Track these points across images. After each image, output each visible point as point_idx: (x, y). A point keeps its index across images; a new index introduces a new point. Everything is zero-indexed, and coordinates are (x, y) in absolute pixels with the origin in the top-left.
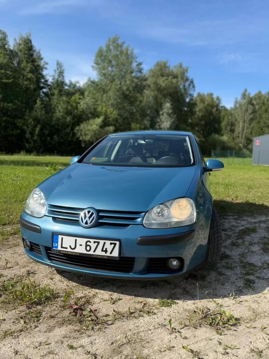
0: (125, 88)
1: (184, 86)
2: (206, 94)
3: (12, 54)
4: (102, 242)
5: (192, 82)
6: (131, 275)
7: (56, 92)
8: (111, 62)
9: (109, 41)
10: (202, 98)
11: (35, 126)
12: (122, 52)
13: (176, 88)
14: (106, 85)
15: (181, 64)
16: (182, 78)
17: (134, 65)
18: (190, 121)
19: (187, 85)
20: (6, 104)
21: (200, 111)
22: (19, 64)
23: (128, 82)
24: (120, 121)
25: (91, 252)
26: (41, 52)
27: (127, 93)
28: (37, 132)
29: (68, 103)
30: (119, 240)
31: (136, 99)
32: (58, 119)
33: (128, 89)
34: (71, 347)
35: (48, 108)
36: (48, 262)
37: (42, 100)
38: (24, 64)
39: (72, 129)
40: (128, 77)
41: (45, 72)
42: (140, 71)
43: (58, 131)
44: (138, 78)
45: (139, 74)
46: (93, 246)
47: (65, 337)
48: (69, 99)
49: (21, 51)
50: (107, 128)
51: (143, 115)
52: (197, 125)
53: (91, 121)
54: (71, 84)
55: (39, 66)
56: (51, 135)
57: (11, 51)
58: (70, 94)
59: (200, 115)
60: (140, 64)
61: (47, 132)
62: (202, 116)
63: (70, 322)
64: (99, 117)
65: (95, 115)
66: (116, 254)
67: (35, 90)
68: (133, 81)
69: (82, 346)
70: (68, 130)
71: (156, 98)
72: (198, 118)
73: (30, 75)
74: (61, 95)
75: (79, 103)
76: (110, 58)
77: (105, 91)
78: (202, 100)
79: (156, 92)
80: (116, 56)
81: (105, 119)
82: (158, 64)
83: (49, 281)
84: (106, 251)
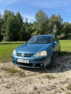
0: (43, 23)
1: (60, 20)
2: (66, 22)
3: (15, 17)
4: (26, 60)
5: (62, 19)
6: (32, 67)
7: (26, 25)
8: (39, 16)
9: (39, 11)
10: (65, 23)
11: (21, 34)
12: (42, 13)
13: (57, 21)
14: (38, 22)
15: (59, 15)
16: (59, 19)
17: (46, 16)
18: (62, 30)
19: (61, 20)
20: (14, 29)
21: (65, 27)
22: (17, 19)
23: (44, 21)
24: (42, 31)
25: (24, 62)
26: (22, 16)
27: (44, 24)
28: (22, 36)
29: (29, 28)
30: (29, 60)
31: (46, 25)
32: (27, 32)
33: (44, 23)
34: (18, 80)
35: (24, 29)
36: (16, 64)
37: (23, 28)
38: (18, 19)
39: (30, 35)
40: (44, 20)
41: (23, 21)
42: (47, 18)
43: (27, 35)
44: (47, 20)
45: (47, 19)
46: (24, 61)
47: (17, 78)
48: (29, 27)
49: (17, 16)
50: (39, 34)
51: (49, 29)
52: (64, 31)
53: (35, 32)
54: (30, 23)
55: (22, 19)
56: (25, 36)
57: (15, 16)
58: (29, 26)
59: (65, 28)
60: (47, 16)
61: (24, 36)
62: (66, 28)
63: (19, 76)
64: (36, 31)
65: (36, 30)
66: (28, 62)
67: (21, 25)
68: (45, 21)
69: (20, 80)
70: (29, 35)
71: (52, 24)
72: (64, 29)
73: (20, 22)
74: (27, 26)
75: (31, 28)
76: (39, 15)
77: (38, 24)
78: (65, 24)
79: (52, 23)
80: (41, 15)
81: (38, 31)
82: (52, 15)
83: (17, 69)
84: (27, 62)
